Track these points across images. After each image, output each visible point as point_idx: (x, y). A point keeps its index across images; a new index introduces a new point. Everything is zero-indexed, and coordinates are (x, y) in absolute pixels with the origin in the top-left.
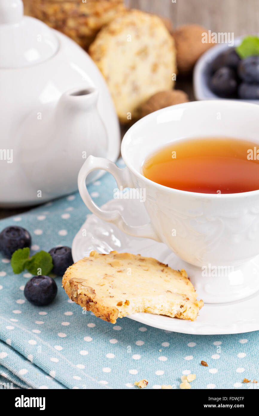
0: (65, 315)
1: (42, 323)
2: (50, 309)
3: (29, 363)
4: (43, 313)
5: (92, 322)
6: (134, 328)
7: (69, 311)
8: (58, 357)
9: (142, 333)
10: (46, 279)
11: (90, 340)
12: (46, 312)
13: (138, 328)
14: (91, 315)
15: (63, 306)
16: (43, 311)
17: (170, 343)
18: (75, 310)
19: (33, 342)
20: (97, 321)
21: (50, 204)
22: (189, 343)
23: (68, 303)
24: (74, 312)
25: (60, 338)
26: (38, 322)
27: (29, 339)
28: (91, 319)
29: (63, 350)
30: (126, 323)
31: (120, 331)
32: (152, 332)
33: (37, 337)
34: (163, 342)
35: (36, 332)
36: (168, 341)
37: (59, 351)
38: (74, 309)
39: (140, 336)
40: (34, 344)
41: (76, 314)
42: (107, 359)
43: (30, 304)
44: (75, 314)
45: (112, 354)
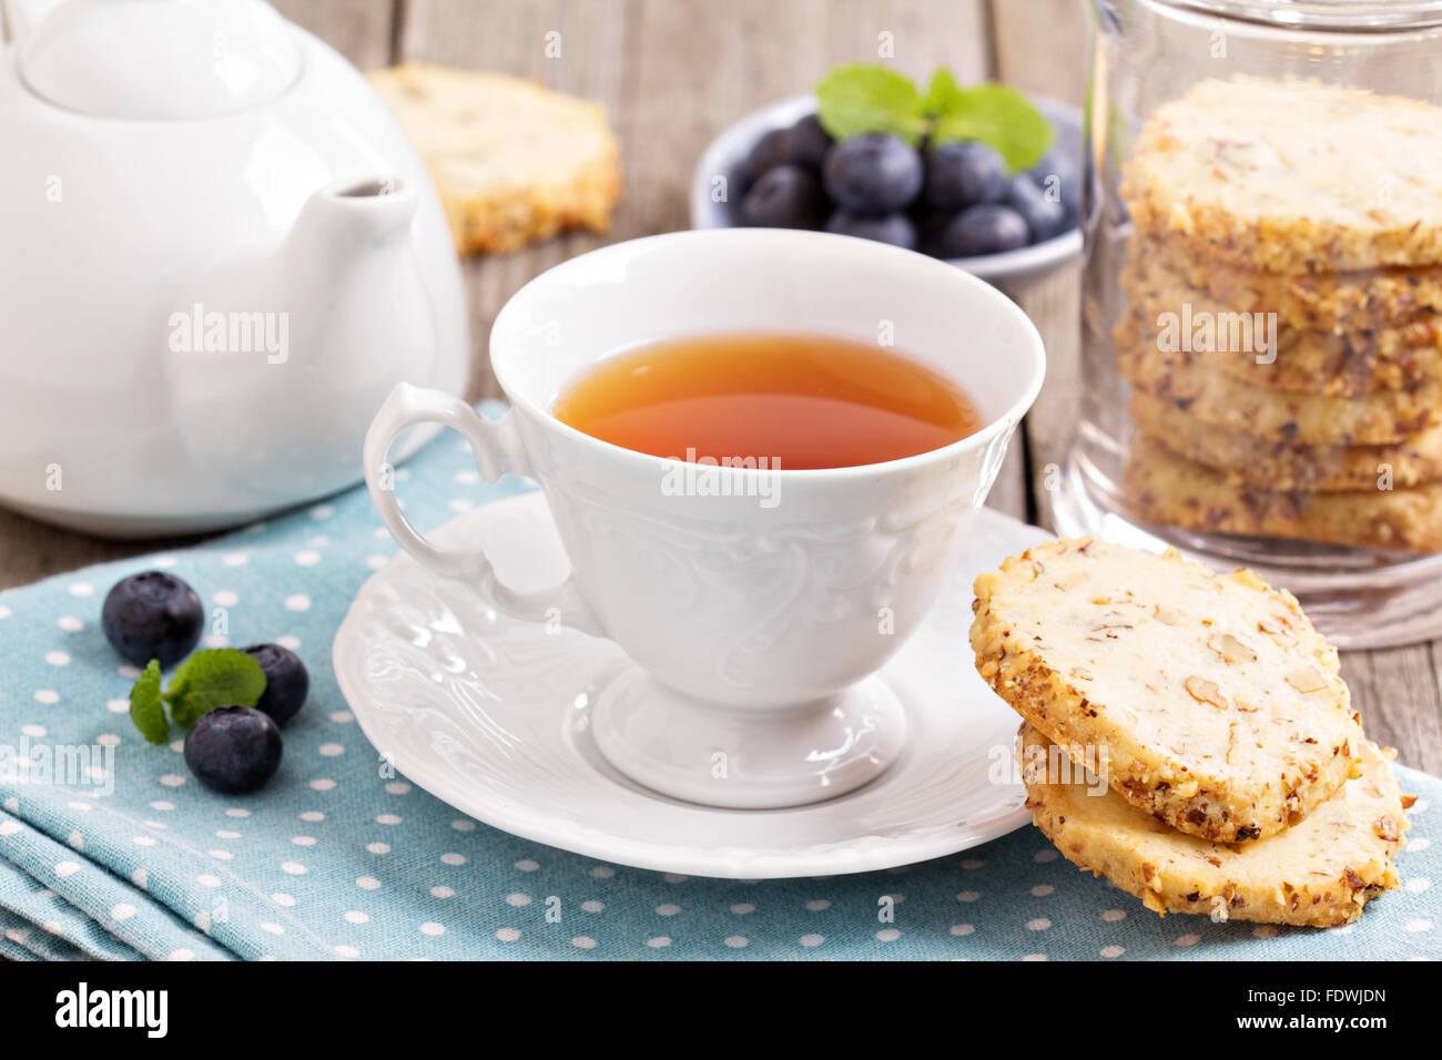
0: (302, 821)
1: (236, 835)
2: (258, 804)
3: (201, 936)
4: (238, 812)
5: (381, 841)
6: (501, 861)
7: (312, 810)
8: (284, 922)
9: (525, 874)
10: (252, 715)
11: (375, 887)
12: (247, 809)
13: (512, 862)
14: (378, 824)
15: (297, 798)
16: (237, 807)
17: (605, 903)
18: (332, 809)
19: (209, 881)
20: (395, 839)
21: (258, 529)
22: (659, 905)
23: (310, 789)
24: (329, 813)
25: (288, 875)
26: (223, 834)
27: (200, 873)
28: (378, 832)
29: (296, 907)
30: (479, 848)
31: (461, 867)
32: (552, 873)
33: (223, 869)
34: (584, 900)
35: (218, 857)
36: (600, 897)
37: (285, 908)
38: (330, 806)
39: (518, 883)
40: (214, 885)
41: (336, 818)
42: (423, 936)
43: (198, 789)
44: (331, 819)
45: (436, 925)
